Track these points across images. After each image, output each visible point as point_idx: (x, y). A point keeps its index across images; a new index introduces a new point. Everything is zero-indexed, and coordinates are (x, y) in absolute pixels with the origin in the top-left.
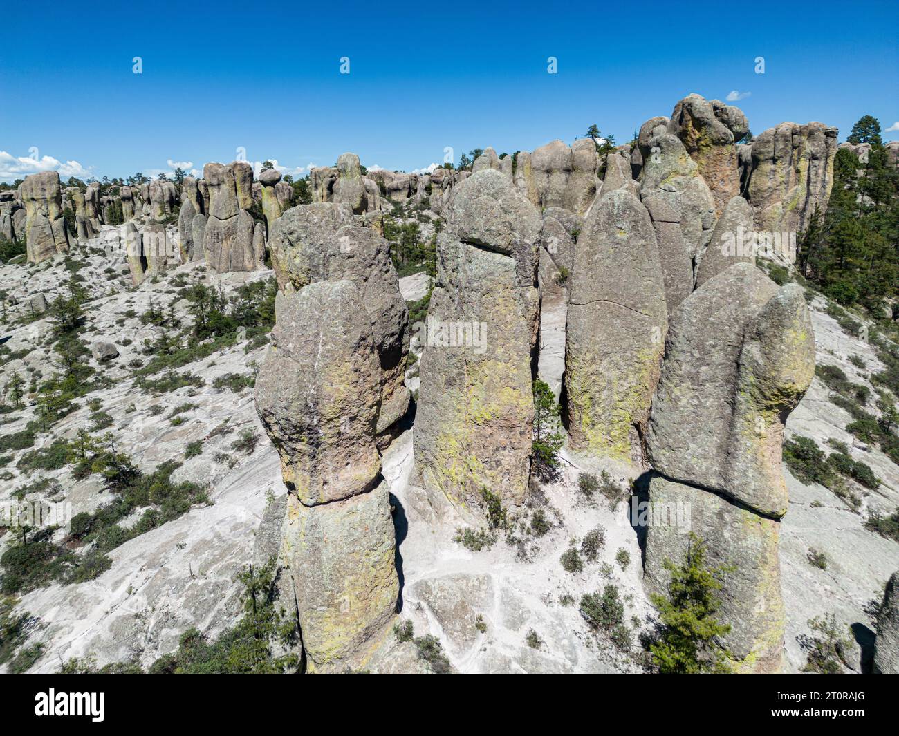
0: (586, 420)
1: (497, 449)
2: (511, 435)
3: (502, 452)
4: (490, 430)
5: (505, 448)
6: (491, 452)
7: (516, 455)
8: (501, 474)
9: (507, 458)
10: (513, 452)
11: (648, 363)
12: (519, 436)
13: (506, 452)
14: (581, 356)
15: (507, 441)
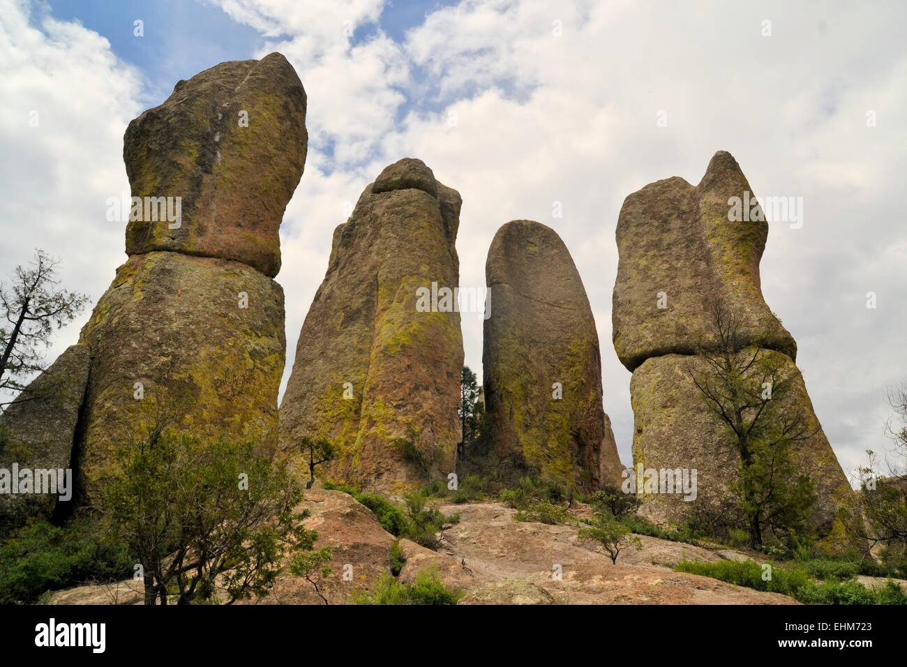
0: (518, 417)
1: (416, 388)
2: (435, 372)
3: (423, 392)
4: (407, 362)
5: (427, 389)
6: (408, 391)
7: (441, 401)
8: (422, 420)
9: (430, 402)
10: (437, 397)
11: (581, 354)
12: (445, 376)
13: (428, 394)
14: (509, 329)
15: (431, 380)
